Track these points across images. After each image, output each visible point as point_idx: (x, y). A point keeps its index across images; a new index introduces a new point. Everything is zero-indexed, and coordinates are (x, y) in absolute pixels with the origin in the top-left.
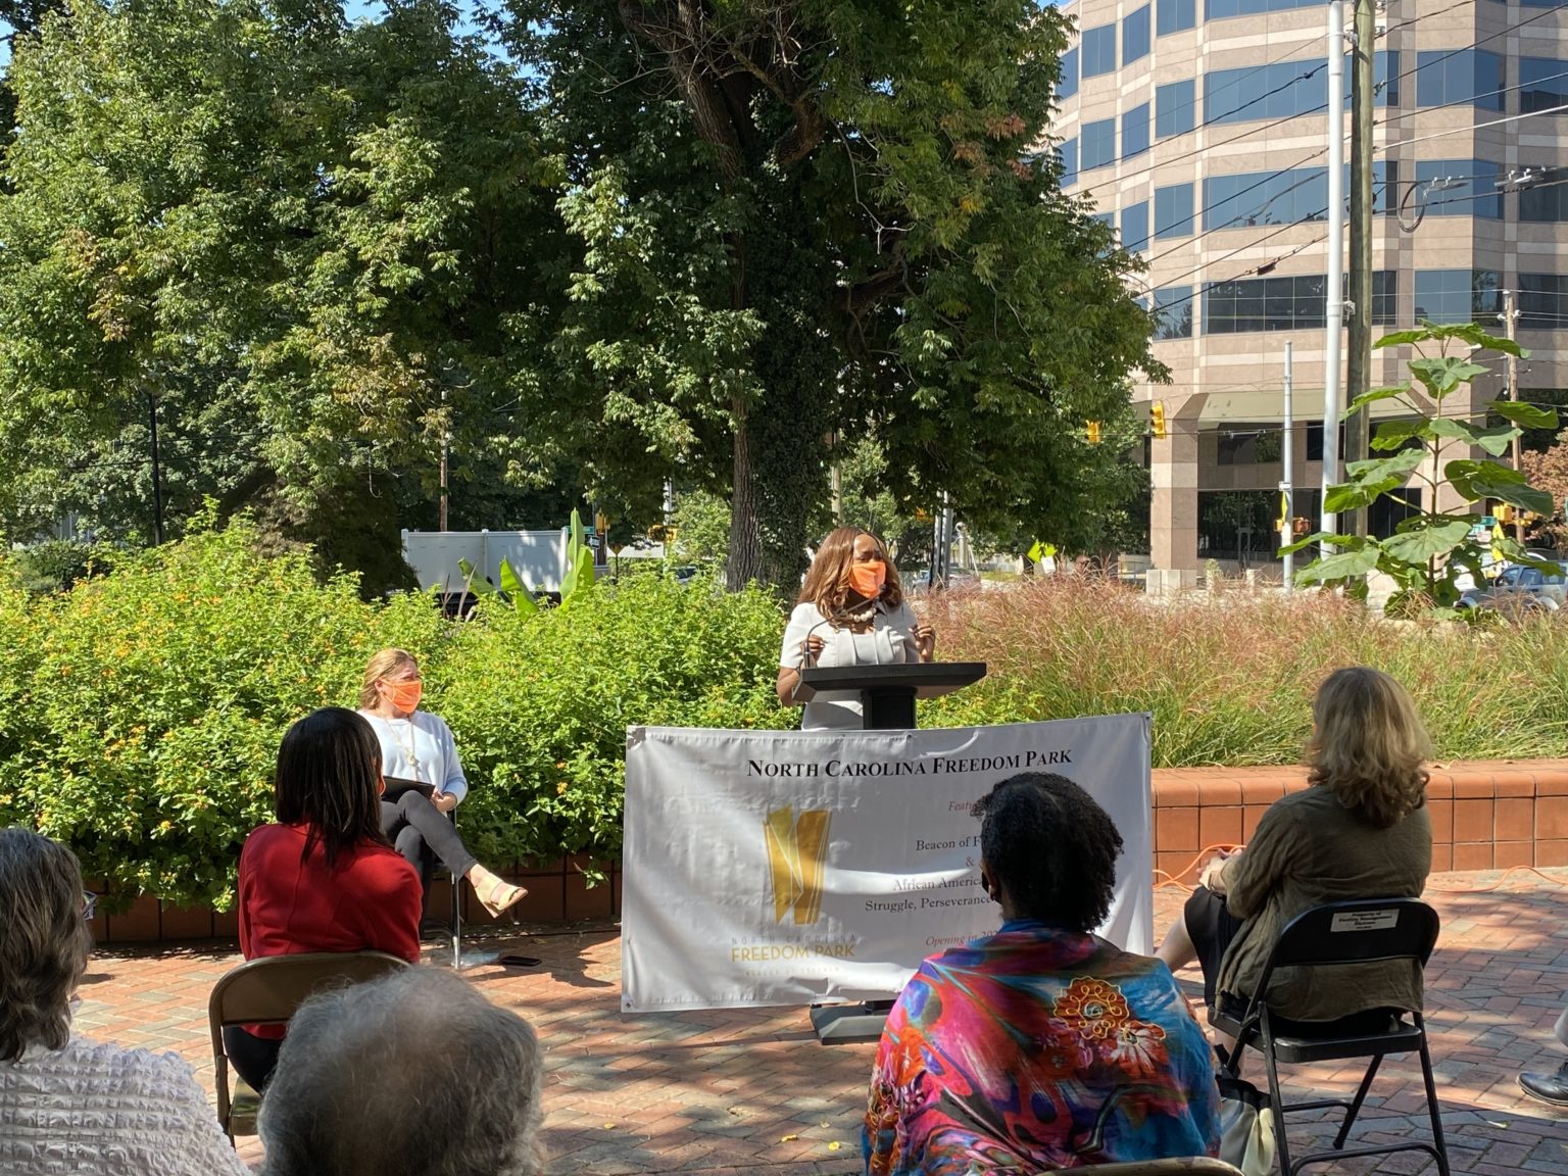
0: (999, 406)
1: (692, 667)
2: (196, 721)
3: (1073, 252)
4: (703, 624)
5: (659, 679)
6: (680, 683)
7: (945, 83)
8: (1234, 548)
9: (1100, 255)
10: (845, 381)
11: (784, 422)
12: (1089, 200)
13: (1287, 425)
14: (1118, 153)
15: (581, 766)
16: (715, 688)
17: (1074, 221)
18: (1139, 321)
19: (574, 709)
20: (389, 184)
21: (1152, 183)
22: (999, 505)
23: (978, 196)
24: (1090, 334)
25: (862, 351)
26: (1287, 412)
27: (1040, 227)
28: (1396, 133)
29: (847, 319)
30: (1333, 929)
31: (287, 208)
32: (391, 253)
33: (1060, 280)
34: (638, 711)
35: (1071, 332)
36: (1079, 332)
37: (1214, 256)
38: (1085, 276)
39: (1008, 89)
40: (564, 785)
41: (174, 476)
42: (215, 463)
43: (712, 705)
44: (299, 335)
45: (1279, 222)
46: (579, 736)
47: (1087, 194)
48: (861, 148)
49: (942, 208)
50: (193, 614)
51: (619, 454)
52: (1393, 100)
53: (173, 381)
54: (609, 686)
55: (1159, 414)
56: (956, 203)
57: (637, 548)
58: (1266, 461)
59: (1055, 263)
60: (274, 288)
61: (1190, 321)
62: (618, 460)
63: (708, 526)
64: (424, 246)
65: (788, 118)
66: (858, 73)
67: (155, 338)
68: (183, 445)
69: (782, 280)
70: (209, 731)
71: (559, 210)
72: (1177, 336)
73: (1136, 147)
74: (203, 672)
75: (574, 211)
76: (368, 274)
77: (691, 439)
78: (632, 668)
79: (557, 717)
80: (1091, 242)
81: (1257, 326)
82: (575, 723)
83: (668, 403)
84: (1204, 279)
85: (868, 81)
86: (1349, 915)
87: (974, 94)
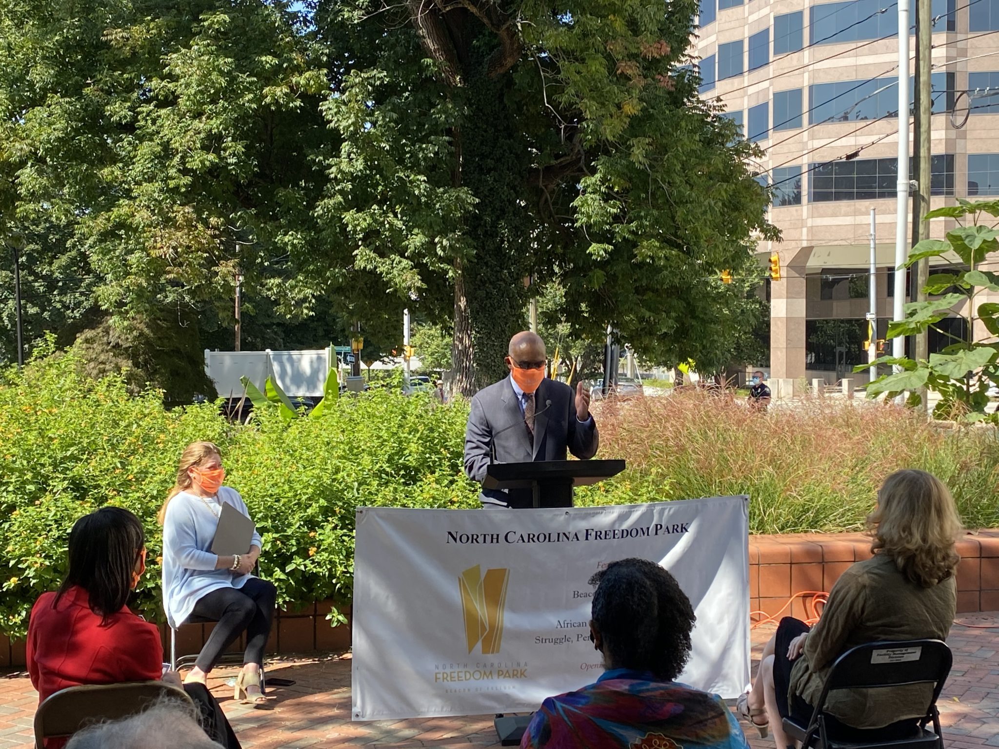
0: (652, 258)
1: (412, 461)
2: (37, 502)
3: (708, 143)
4: (421, 428)
5: (388, 469)
6: (402, 472)
7: (611, 17)
8: (833, 362)
9: (729, 145)
10: (538, 239)
11: (492, 270)
12: (720, 104)
13: (872, 271)
14: (746, 67)
15: (327, 534)
16: (429, 476)
17: (709, 119)
18: (757, 194)
19: (323, 491)
20: (193, 92)
21: (771, 88)
22: (651, 333)
23: (635, 101)
24: (720, 204)
25: (551, 216)
26: (872, 261)
27: (683, 124)
28: (953, 53)
29: (539, 192)
30: (872, 662)
31: (118, 110)
32: (194, 142)
33: (698, 164)
34: (370, 493)
35: (706, 203)
36: (713, 203)
37: (817, 143)
38: (717, 161)
39: (659, 21)
40: (315, 549)
41: (32, 310)
42: (64, 299)
43: (427, 488)
44: (123, 208)
45: (866, 118)
46: (327, 512)
47: (719, 99)
48: (550, 64)
49: (608, 110)
50: (37, 421)
51: (367, 292)
52: (951, 27)
53: (32, 238)
54: (349, 474)
55: (775, 263)
56: (619, 107)
57: (383, 362)
58: (856, 297)
59: (693, 151)
60: (106, 171)
61: (799, 193)
62: (366, 296)
63: (438, 346)
64: (219, 138)
65: (495, 41)
66: (546, 9)
67: (17, 207)
68: (39, 286)
69: (490, 162)
70: (48, 510)
71: (321, 111)
72: (790, 203)
73: (759, 62)
74: (43, 465)
75: (332, 112)
76: (177, 159)
77: (419, 284)
78: (366, 460)
79: (309, 499)
80: (722, 136)
81: (849, 196)
82: (323, 502)
83: (402, 255)
84: (811, 161)
85: (555, 14)
86: (884, 651)
87: (633, 26)
